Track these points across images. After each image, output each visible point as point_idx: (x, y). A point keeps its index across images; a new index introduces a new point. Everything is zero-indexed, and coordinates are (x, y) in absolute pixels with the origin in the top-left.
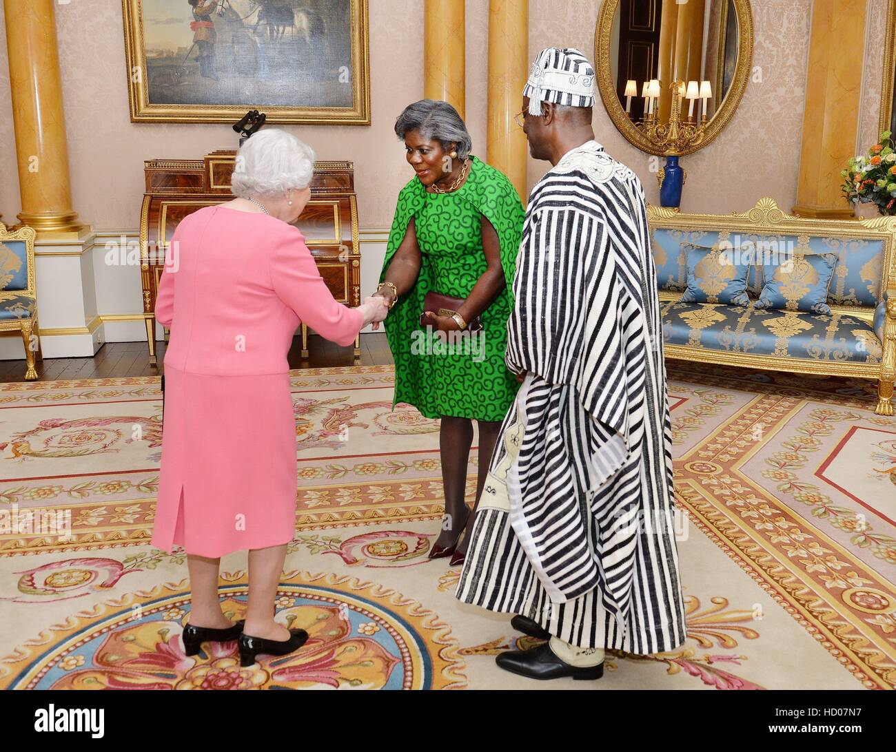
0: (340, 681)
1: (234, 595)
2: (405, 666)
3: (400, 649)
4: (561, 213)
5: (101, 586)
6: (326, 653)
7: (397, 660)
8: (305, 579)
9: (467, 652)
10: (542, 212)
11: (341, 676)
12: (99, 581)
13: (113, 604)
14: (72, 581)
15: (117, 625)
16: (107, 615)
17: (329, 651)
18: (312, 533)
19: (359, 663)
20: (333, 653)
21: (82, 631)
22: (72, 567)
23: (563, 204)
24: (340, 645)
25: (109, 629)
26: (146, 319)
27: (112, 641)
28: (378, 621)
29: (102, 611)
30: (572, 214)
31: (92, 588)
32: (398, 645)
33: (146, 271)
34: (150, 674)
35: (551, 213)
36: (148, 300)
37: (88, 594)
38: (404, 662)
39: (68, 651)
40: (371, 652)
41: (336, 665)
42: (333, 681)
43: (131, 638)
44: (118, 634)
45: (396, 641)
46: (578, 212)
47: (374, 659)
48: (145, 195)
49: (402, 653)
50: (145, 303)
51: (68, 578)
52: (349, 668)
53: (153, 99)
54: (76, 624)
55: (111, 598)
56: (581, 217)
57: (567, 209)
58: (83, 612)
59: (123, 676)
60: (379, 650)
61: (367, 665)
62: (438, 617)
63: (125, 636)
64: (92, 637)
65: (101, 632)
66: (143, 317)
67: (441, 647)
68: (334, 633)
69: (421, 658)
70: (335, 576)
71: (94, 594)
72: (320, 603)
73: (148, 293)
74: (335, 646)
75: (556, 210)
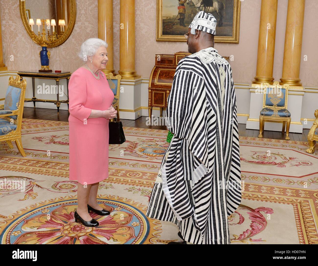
0: (111, 238)
1: (106, 203)
2: (135, 240)
3: (139, 233)
4: (188, 72)
5: (73, 191)
6: (115, 228)
7: (135, 237)
8: (131, 203)
9: (160, 241)
10: (181, 71)
11: (113, 237)
12: (73, 189)
13: (71, 197)
14: (67, 187)
15: (67, 203)
16: (67, 200)
17: (117, 228)
18: (148, 188)
19: (122, 234)
20: (117, 229)
21: (56, 203)
22: (71, 184)
23: (189, 69)
24: (122, 227)
25: (64, 204)
26: (149, 109)
27: (61, 208)
28: (141, 223)
29: (67, 198)
30: (191, 73)
31: (70, 191)
32: (140, 232)
33: (150, 92)
34: (62, 220)
35: (184, 72)
36: (150, 102)
37: (68, 192)
38: (137, 238)
39: (48, 207)
40: (129, 232)
41: (115, 233)
42: (109, 238)
43: (67, 208)
44: (64, 206)
45: (140, 230)
46: (194, 73)
47: (128, 235)
48: (155, 66)
49: (139, 235)
50: (149, 103)
51: (67, 186)
52: (118, 235)
53: (164, 33)
54: (56, 201)
55: (71, 195)
56: (195, 75)
57: (190, 71)
58: (61, 197)
59: (55, 219)
60: (132, 232)
61: (124, 236)
62: (161, 226)
63: (66, 207)
64: (57, 205)
65: (60, 204)
66: (148, 108)
67: (153, 237)
68: (124, 222)
69: (143, 239)
70: (142, 204)
71: (69, 192)
72: (129, 212)
73: (150, 100)
74: (120, 227)
75: (186, 71)
